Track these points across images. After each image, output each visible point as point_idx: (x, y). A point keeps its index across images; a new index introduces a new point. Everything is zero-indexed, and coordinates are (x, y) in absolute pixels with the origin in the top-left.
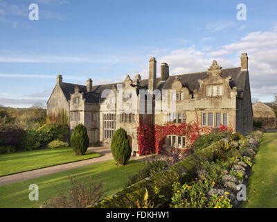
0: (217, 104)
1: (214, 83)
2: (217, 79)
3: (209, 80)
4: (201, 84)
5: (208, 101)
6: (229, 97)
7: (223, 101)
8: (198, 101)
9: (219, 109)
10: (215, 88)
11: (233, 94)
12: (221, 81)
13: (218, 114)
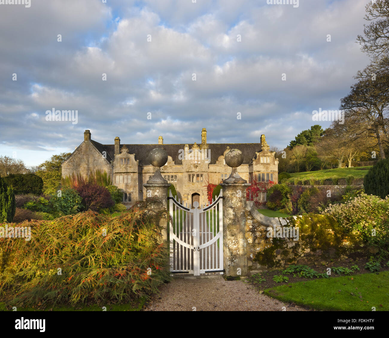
0: (267, 168)
1: (266, 155)
2: (267, 153)
3: (262, 153)
4: (257, 155)
5: (262, 166)
6: (274, 164)
7: (271, 166)
8: (256, 166)
9: (269, 171)
10: (265, 158)
11: (277, 162)
12: (269, 154)
13: (268, 175)
